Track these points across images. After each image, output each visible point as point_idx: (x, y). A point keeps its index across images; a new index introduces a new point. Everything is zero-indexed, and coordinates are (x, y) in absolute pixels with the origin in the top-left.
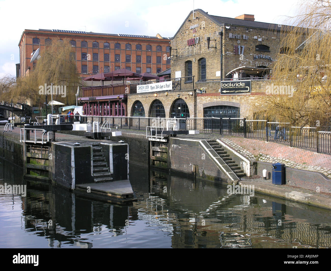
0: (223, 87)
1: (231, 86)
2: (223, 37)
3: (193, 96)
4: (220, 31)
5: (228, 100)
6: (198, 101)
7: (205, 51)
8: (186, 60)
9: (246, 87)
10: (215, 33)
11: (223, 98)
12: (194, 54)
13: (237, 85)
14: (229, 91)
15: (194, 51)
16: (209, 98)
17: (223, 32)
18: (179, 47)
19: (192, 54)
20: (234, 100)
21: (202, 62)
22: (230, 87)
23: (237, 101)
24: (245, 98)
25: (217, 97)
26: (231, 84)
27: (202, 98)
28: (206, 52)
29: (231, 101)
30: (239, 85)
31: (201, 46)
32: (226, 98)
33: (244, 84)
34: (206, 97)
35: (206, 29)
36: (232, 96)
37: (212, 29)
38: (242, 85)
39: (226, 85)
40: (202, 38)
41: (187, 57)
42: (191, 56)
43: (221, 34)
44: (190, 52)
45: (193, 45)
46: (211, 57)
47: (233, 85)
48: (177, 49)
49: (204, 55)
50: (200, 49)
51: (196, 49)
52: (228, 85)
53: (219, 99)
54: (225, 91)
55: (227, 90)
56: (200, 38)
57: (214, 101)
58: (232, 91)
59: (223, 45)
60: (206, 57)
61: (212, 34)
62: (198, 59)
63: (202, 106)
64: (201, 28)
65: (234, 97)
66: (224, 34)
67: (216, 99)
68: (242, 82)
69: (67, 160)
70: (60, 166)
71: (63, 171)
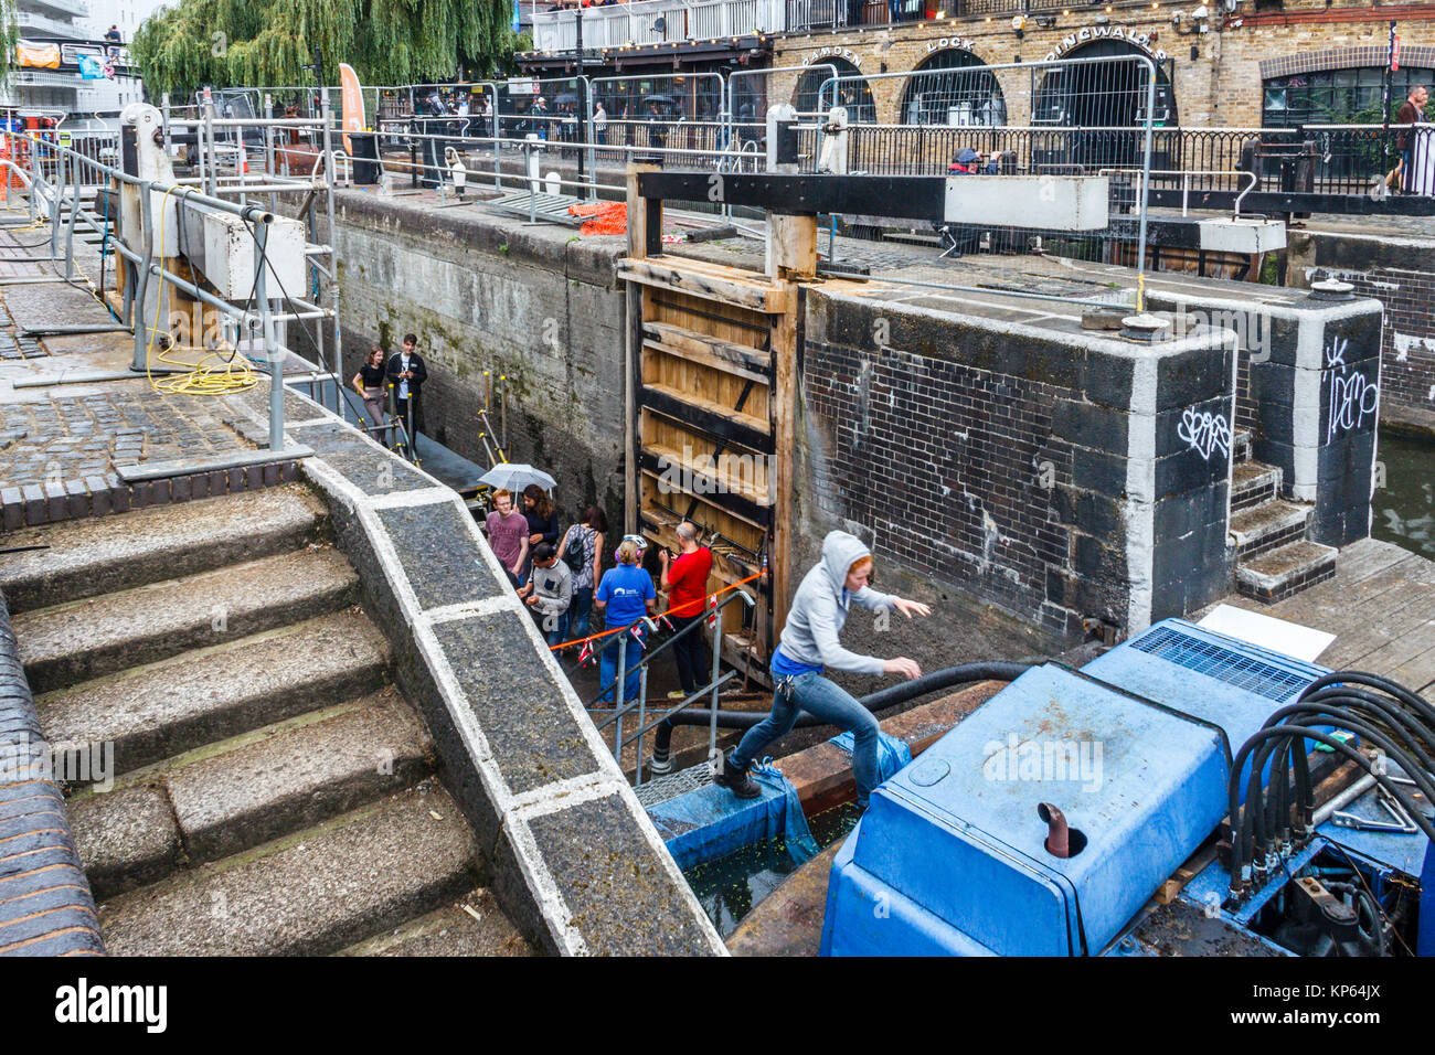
5: (1418, 42)
6: (1231, 48)
16: (1303, 35)
27: (1258, 32)
34: (1283, 32)
57: (1331, 47)
63: (1256, 69)
67: (1344, 39)
69: (1053, 438)
70: (927, 457)
71: (977, 503)
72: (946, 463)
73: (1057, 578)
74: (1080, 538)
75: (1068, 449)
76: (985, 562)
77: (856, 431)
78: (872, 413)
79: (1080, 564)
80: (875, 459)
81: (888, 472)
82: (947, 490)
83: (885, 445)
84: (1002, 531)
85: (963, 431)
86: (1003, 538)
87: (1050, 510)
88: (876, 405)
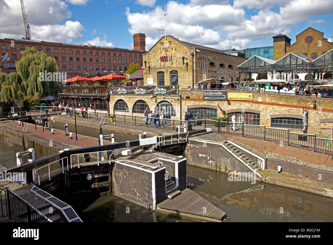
0: (205, 94)
1: (212, 94)
2: (194, 57)
3: (180, 100)
4: (192, 53)
5: (208, 104)
6: (183, 104)
7: (176, 65)
8: (159, 71)
9: (223, 95)
10: (186, 53)
11: (204, 103)
12: (167, 67)
13: (216, 93)
14: (210, 98)
15: (166, 65)
16: (193, 102)
17: (194, 53)
18: (151, 61)
19: (164, 67)
20: (213, 104)
21: (174, 73)
22: (210, 95)
23: (215, 105)
24: (221, 103)
25: (199, 102)
26: (212, 93)
27: (187, 101)
28: (178, 66)
29: (210, 105)
30: (218, 93)
31: (173, 62)
32: (207, 103)
33: (222, 93)
34: (190, 101)
35: (178, 50)
36: (211, 101)
37: (183, 51)
38: (220, 94)
39: (208, 93)
40: (174, 56)
41: (160, 69)
42: (163, 68)
43: (193, 55)
44: (162, 65)
45: (165, 61)
46: (183, 70)
47: (213, 93)
48: (149, 63)
49: (176, 68)
50: (172, 64)
51: (168, 64)
52: (209, 93)
53: (201, 103)
54: (206, 98)
55: (208, 97)
56: (171, 56)
57: (196, 104)
58: (212, 98)
59: (194, 62)
60: (178, 70)
61: (183, 54)
62: (171, 71)
63: (187, 107)
64: (172, 49)
65: (213, 102)
66: (195, 55)
67: (198, 103)
68: (220, 92)
69: (144, 182)
70: (130, 185)
71: (136, 191)
72: (132, 185)
73: (146, 200)
74: (148, 195)
75: (146, 184)
76: (137, 198)
77: (120, 181)
78: (122, 179)
79: (148, 198)
80: (123, 185)
81: (128, 188)
82: (132, 189)
83: (125, 183)
84: (139, 194)
85: (134, 181)
86: (139, 195)
87: (144, 191)
88: (123, 178)
